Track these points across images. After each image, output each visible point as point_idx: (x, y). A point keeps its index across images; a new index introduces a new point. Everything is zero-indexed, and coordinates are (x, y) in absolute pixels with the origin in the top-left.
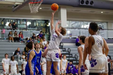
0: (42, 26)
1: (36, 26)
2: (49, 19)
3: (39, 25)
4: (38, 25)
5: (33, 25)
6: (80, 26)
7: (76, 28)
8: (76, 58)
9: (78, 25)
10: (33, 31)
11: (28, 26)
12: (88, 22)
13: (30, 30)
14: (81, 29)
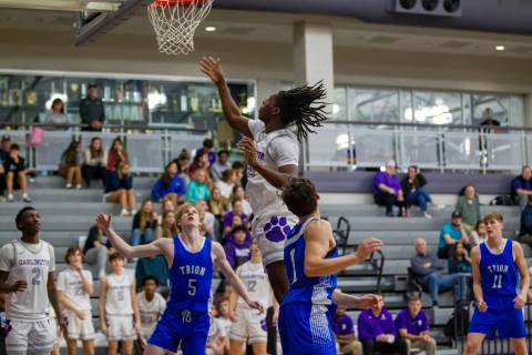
0: (217, 114)
1: (190, 112)
2: (250, 81)
3: (204, 106)
4: (200, 109)
5: (176, 109)
6: (396, 112)
7: (377, 120)
9: (385, 107)
10: (174, 135)
11: (154, 114)
12: (436, 94)
13: (162, 129)
14: (399, 125)
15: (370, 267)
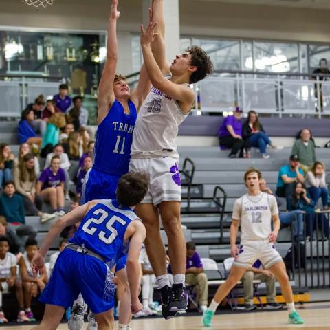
0: (71, 62)
1: (46, 60)
2: (101, 32)
3: (59, 55)
4: (55, 58)
5: (32, 58)
6: (237, 61)
7: (219, 69)
8: (217, 203)
9: (227, 57)
10: (30, 82)
11: (11, 62)
12: (274, 44)
13: (20, 76)
14: (241, 72)
15: (213, 205)
